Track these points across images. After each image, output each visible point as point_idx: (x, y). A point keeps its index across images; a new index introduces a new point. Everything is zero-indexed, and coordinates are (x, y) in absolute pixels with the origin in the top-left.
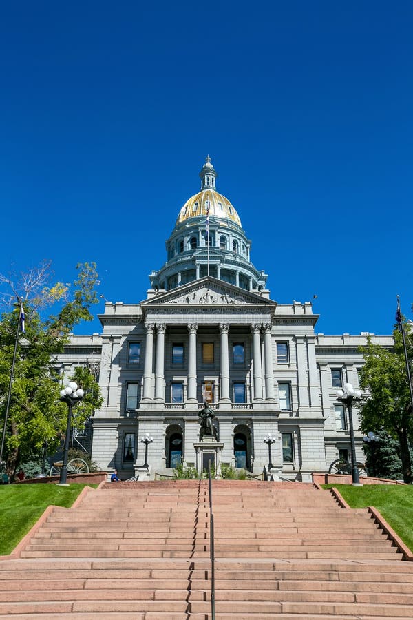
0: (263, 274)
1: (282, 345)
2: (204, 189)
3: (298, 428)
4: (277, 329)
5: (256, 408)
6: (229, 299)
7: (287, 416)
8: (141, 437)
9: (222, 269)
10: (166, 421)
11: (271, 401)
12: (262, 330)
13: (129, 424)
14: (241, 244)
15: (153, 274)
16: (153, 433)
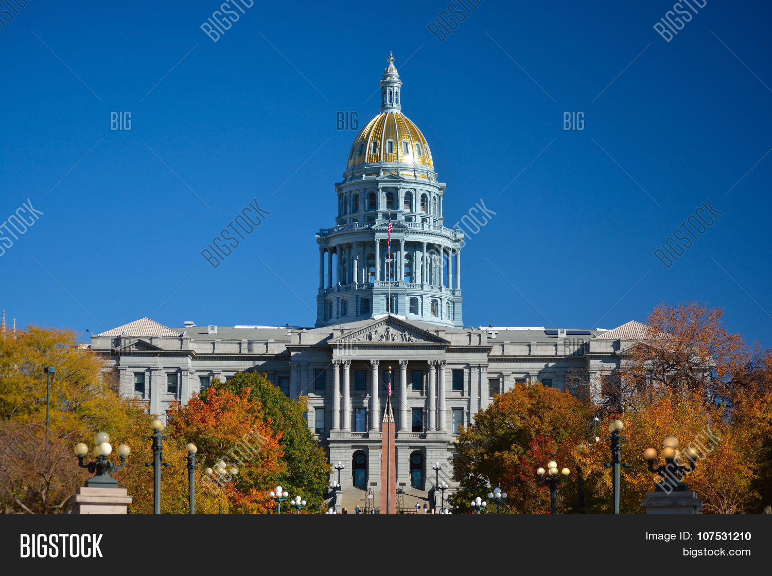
2: (385, 108)
4: (452, 358)
5: (429, 437)
6: (408, 337)
8: (334, 466)
9: (406, 242)
10: (351, 448)
11: (442, 432)
12: (438, 367)
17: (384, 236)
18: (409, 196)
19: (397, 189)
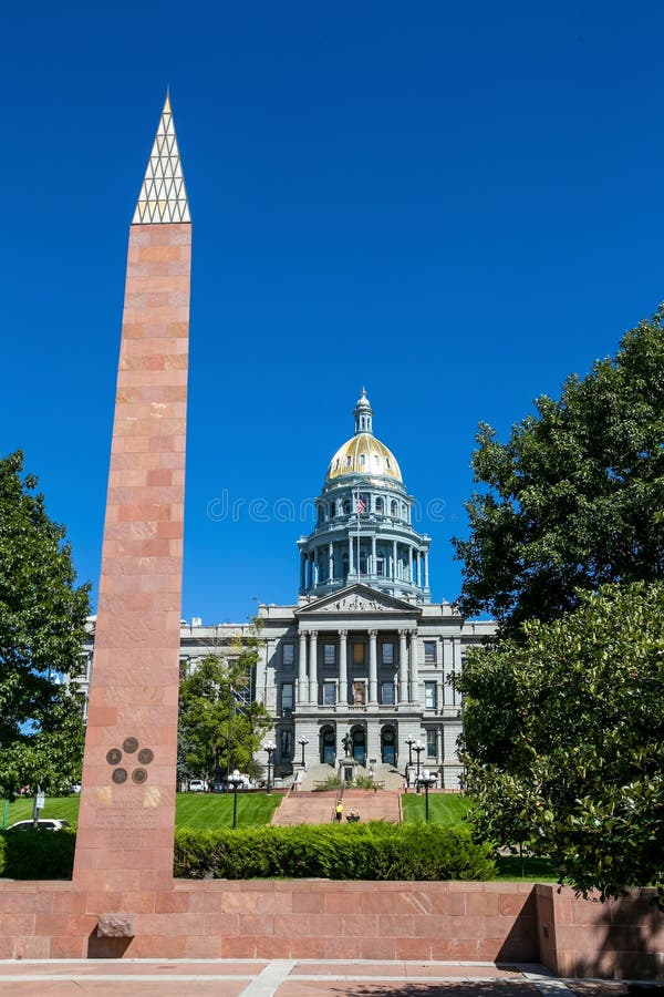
0: (426, 539)
1: (430, 646)
2: (358, 433)
3: (442, 726)
4: (424, 630)
5: (401, 710)
6: (378, 605)
7: (432, 714)
8: (297, 739)
9: (377, 540)
10: (319, 723)
11: (415, 703)
12: (409, 636)
13: (286, 724)
14: (400, 504)
15: (302, 541)
16: (307, 733)
17: (359, 534)
18: (379, 501)
19: (369, 494)
